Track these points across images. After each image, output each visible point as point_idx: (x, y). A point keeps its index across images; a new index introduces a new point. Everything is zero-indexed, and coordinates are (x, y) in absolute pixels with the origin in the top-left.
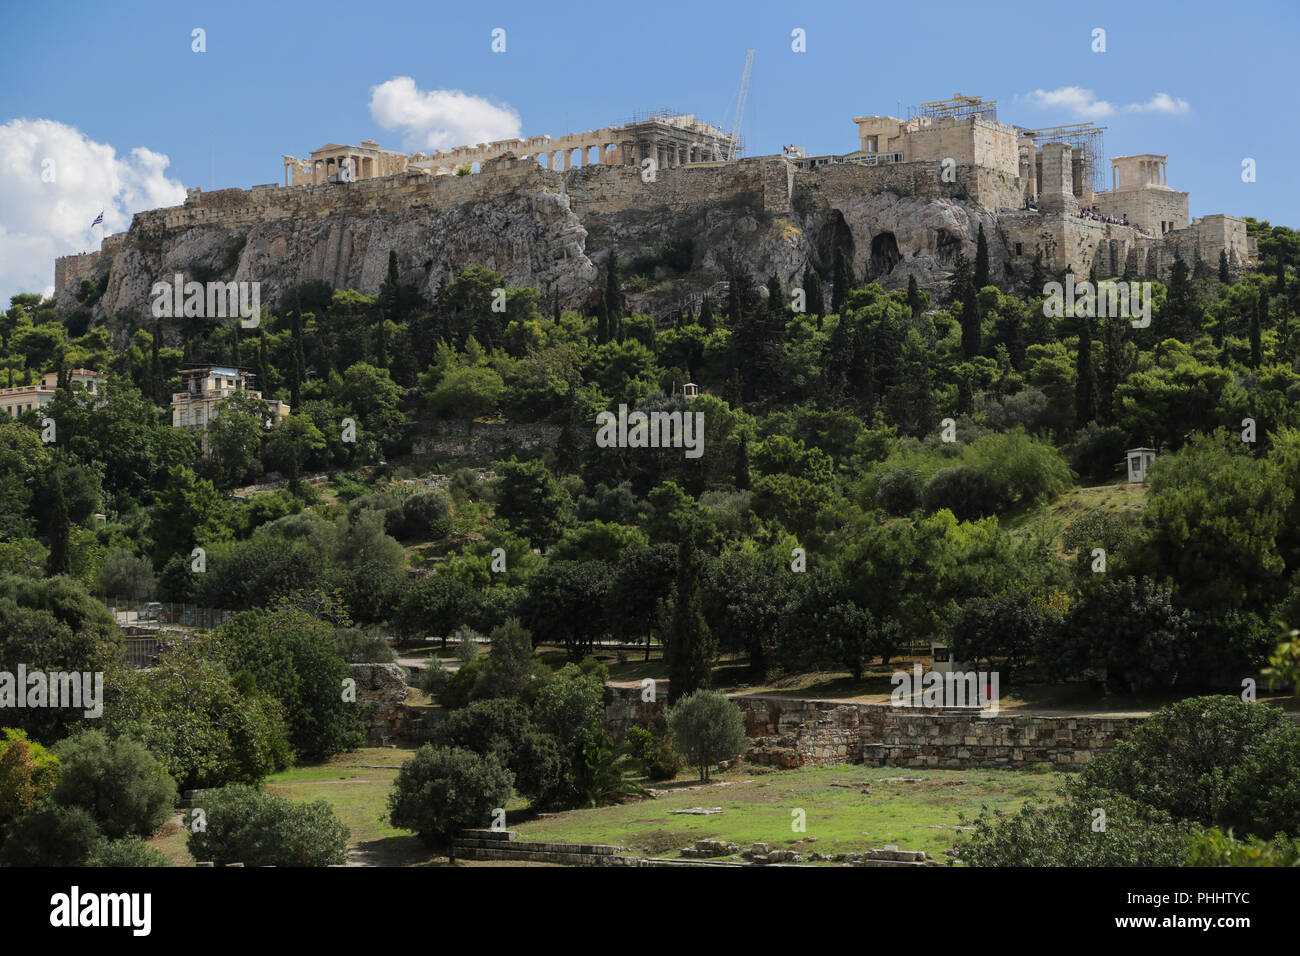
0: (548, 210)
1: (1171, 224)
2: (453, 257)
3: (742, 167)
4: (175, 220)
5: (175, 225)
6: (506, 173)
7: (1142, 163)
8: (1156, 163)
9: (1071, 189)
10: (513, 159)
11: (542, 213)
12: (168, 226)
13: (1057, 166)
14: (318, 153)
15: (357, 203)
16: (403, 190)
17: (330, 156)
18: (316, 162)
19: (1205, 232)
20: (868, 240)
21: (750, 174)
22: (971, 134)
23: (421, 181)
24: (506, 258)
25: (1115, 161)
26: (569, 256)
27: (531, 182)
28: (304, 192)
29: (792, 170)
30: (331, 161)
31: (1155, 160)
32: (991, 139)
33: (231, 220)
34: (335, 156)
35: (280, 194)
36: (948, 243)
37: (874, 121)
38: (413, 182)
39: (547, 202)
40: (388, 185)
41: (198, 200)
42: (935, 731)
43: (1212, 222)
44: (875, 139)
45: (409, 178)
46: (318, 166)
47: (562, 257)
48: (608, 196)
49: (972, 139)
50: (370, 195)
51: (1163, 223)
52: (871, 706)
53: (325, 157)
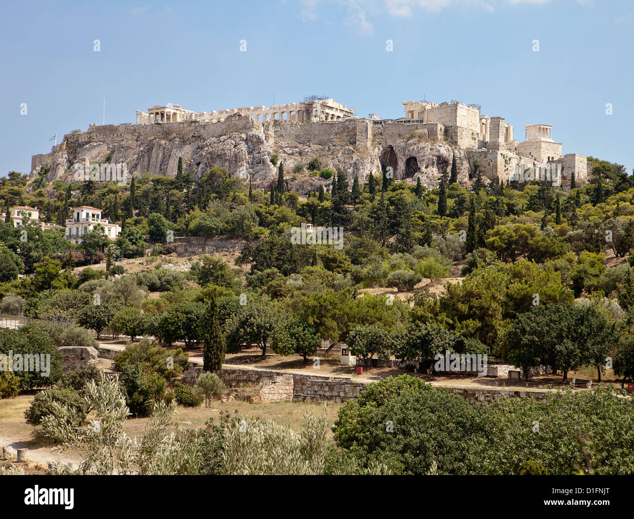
0: (255, 140)
1: (553, 158)
2: (210, 161)
3: (347, 123)
4: (83, 138)
5: (83, 141)
6: (236, 122)
7: (540, 128)
8: (547, 129)
9: (503, 139)
10: (240, 115)
11: (252, 142)
12: (80, 141)
13: (497, 128)
14: (152, 109)
15: (167, 134)
16: (189, 128)
17: (157, 111)
18: (151, 114)
19: (566, 162)
20: (405, 159)
21: (351, 127)
22: (456, 111)
23: (197, 124)
24: (234, 162)
25: (527, 127)
26: (263, 162)
27: (248, 127)
28: (143, 127)
29: (370, 126)
30: (157, 114)
31: (546, 127)
32: (465, 114)
33: (109, 140)
34: (159, 111)
35: (132, 128)
36: (442, 163)
37: (412, 104)
38: (193, 124)
39: (254, 137)
40: (182, 126)
41: (94, 130)
42: (327, 389)
43: (570, 157)
44: (412, 112)
45: (191, 122)
46: (152, 115)
47: (260, 163)
48: (284, 135)
49: (456, 114)
50: (173, 130)
51: (549, 157)
52: (301, 375)
53: (154, 111)
